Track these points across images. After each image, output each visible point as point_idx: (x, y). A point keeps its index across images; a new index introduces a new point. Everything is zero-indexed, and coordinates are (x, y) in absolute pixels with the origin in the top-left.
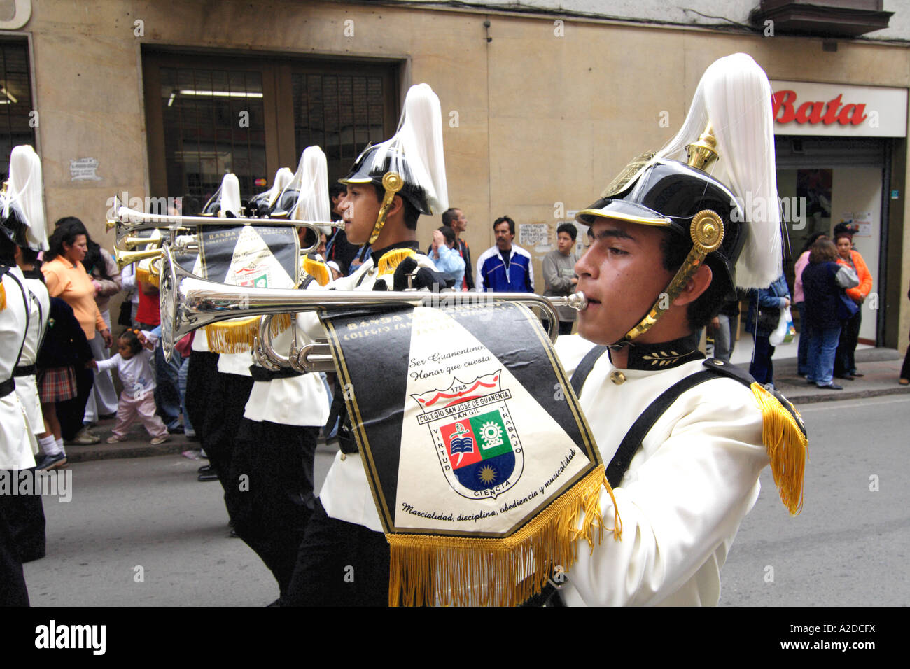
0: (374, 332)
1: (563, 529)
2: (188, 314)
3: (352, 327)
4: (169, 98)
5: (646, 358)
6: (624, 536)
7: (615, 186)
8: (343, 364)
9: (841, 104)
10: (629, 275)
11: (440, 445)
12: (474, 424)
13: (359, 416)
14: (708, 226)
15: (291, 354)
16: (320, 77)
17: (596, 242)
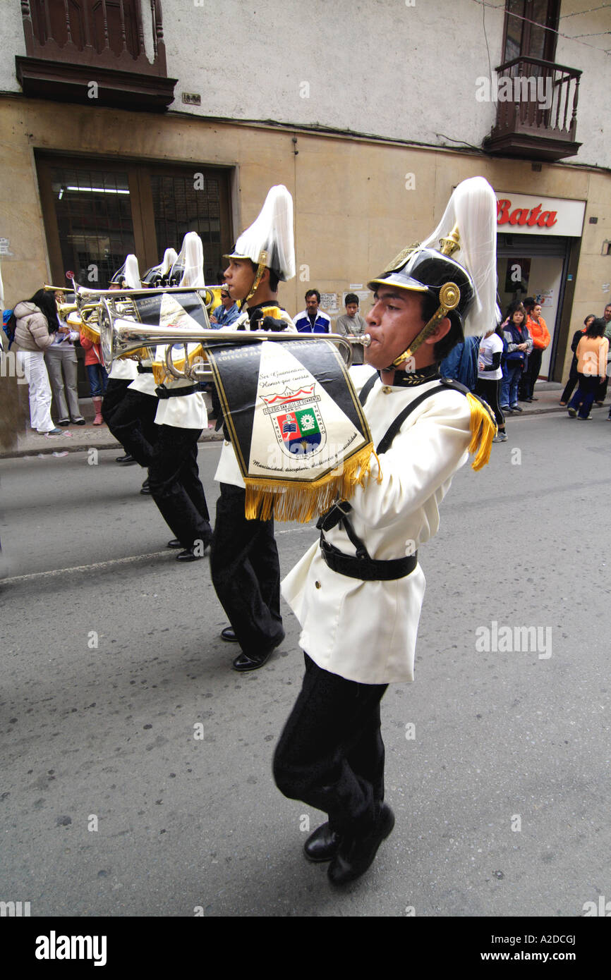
0: (237, 357)
1: (348, 478)
2: (121, 343)
3: (223, 353)
4: (59, 193)
5: (405, 379)
6: (382, 482)
7: (394, 265)
8: (218, 376)
9: (541, 211)
10: (400, 323)
11: (277, 427)
12: (298, 416)
13: (228, 408)
14: (451, 293)
15: (186, 370)
16: (172, 179)
17: (380, 301)
